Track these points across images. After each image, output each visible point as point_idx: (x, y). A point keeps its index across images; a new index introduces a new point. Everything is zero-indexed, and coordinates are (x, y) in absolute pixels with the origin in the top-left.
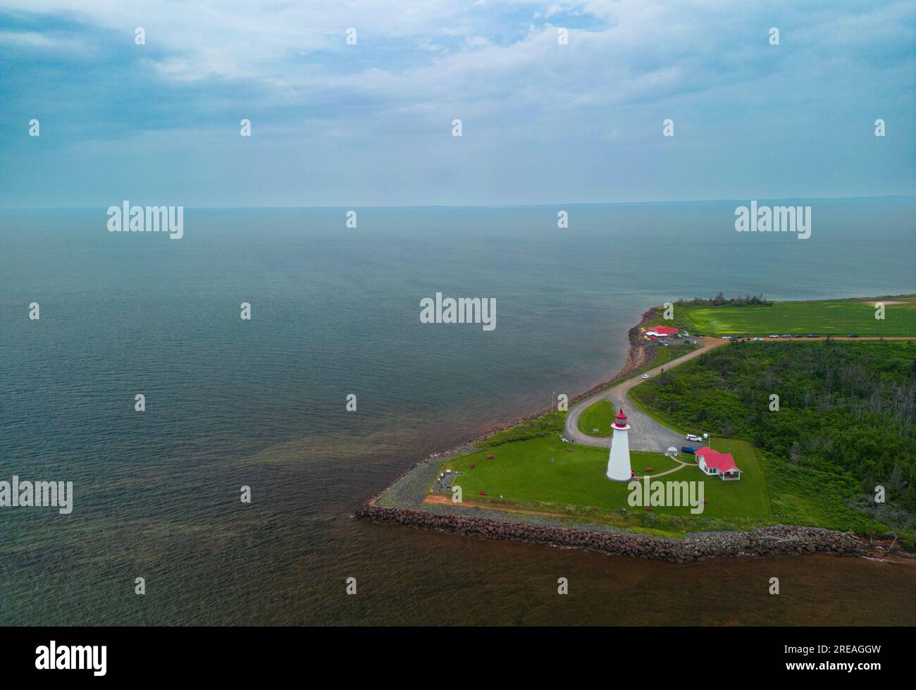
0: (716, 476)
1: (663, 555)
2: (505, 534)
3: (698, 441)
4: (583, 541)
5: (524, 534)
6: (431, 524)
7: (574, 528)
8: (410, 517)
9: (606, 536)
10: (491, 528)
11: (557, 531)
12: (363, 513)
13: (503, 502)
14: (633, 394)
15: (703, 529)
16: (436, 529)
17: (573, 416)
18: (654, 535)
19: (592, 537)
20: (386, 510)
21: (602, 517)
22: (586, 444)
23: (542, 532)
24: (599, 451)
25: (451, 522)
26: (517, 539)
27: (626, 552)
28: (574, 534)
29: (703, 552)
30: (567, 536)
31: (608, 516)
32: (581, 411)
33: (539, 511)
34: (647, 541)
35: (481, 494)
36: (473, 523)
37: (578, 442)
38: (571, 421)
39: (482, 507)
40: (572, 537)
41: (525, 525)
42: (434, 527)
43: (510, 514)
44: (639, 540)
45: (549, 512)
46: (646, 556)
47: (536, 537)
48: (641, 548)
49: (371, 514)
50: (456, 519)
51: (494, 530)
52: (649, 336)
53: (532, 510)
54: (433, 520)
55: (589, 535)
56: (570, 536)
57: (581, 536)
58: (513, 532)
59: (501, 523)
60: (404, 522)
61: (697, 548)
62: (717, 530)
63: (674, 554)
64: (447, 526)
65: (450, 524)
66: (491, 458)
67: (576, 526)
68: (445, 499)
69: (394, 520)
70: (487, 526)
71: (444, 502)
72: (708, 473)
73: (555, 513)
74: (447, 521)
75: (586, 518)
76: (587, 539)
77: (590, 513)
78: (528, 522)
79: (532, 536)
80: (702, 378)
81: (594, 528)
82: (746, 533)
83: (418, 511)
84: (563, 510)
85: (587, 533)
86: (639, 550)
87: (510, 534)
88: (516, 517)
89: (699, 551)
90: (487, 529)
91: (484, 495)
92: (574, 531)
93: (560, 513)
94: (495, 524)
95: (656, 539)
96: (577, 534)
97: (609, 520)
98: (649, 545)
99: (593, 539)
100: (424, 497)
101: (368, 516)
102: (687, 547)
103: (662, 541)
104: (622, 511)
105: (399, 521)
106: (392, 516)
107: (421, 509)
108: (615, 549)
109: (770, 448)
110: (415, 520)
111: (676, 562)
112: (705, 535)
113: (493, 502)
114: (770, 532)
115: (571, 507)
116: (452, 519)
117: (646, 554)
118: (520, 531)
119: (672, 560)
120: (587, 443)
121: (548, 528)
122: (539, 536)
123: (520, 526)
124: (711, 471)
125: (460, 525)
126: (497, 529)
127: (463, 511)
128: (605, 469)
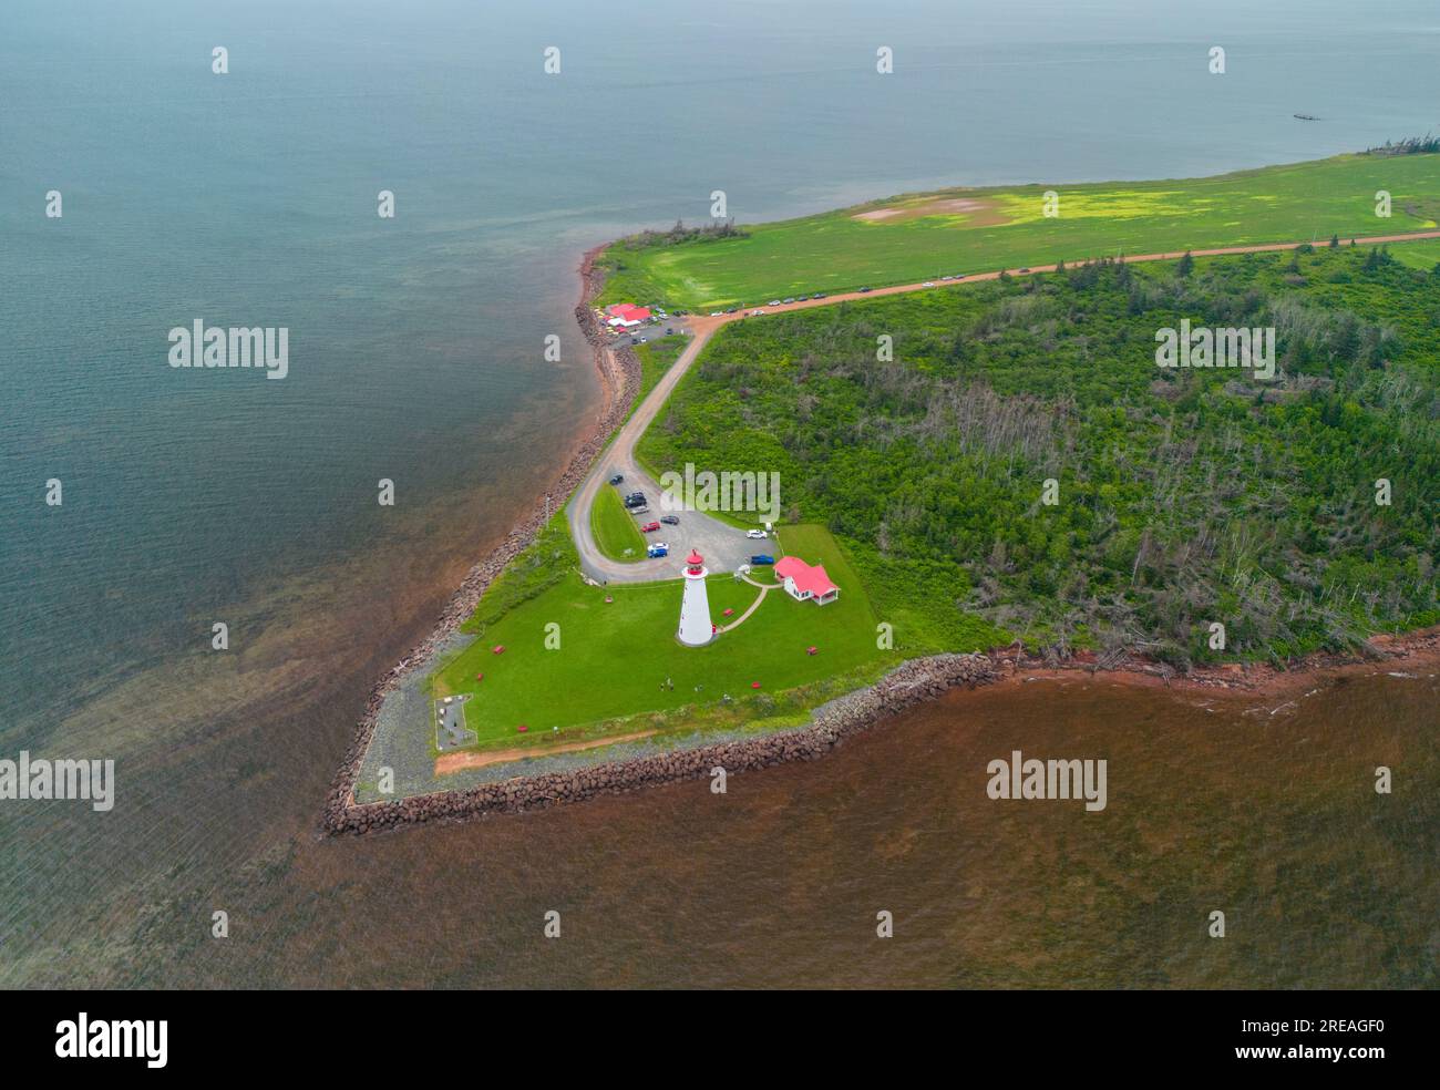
0: (810, 599)
1: (796, 754)
2: (583, 790)
3: (763, 538)
4: (692, 767)
5: (610, 781)
6: (465, 810)
7: (675, 750)
8: (426, 808)
9: (721, 750)
10: (560, 788)
11: (655, 762)
12: (340, 827)
13: (561, 736)
14: (643, 459)
15: (828, 698)
16: (475, 814)
17: (579, 524)
18: (776, 727)
19: (702, 757)
20: (380, 808)
21: (705, 719)
22: (625, 582)
23: (634, 769)
24: (648, 591)
25: (494, 796)
26: (602, 792)
27: (750, 765)
28: (678, 759)
29: (838, 734)
30: (671, 766)
31: (712, 715)
32: (586, 512)
33: (618, 735)
34: (772, 740)
35: (520, 732)
36: (530, 787)
37: (612, 581)
38: (582, 536)
39: (532, 754)
40: (677, 764)
41: (608, 767)
42: (471, 812)
43: (579, 754)
44: (762, 741)
45: (632, 733)
46: (777, 764)
47: (628, 781)
48: (768, 753)
49: (356, 824)
50: (502, 789)
51: (565, 788)
52: (615, 328)
53: (608, 736)
54: (466, 802)
55: (698, 754)
56: (673, 764)
57: (687, 759)
58: (594, 783)
59: (573, 775)
60: (418, 820)
61: (830, 730)
62: (843, 694)
63: (807, 748)
64: (491, 805)
65: (495, 800)
66: (501, 651)
67: (678, 747)
68: (469, 758)
69: (400, 820)
70: (553, 786)
71: (470, 765)
72: (800, 599)
73: (640, 731)
74: (489, 797)
75: (685, 727)
76: (697, 761)
77: (687, 719)
78: (610, 761)
79: (623, 780)
80: (719, 408)
81: (699, 743)
82: (875, 688)
83: (434, 795)
84: (649, 725)
85: (694, 753)
86: (766, 757)
87: (590, 788)
88: (590, 757)
89: (832, 733)
90: (555, 790)
91: (525, 731)
92: (677, 756)
93: (647, 729)
94: (564, 778)
95: (782, 733)
96: (682, 758)
97: (713, 721)
98: (774, 746)
99: (705, 759)
100: (431, 765)
101: (352, 827)
102: (819, 732)
103: (790, 734)
104: (726, 701)
105: (409, 820)
106: (393, 815)
107: (438, 791)
108: (736, 764)
109: (850, 533)
110: (436, 810)
111: (811, 760)
112: (833, 705)
113: (544, 740)
114: (899, 678)
115: (661, 716)
116: (496, 791)
117: (776, 760)
118: (604, 778)
119: (806, 758)
120: (625, 578)
121: (641, 761)
122: (633, 778)
123: (601, 771)
124: (803, 595)
125: (511, 797)
126: (569, 785)
127: (506, 772)
128: (675, 628)
